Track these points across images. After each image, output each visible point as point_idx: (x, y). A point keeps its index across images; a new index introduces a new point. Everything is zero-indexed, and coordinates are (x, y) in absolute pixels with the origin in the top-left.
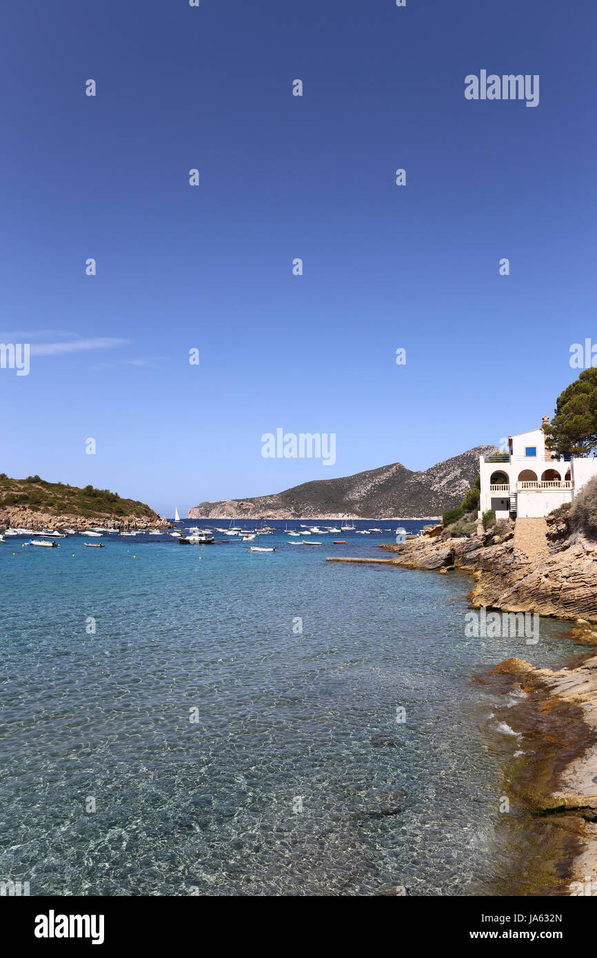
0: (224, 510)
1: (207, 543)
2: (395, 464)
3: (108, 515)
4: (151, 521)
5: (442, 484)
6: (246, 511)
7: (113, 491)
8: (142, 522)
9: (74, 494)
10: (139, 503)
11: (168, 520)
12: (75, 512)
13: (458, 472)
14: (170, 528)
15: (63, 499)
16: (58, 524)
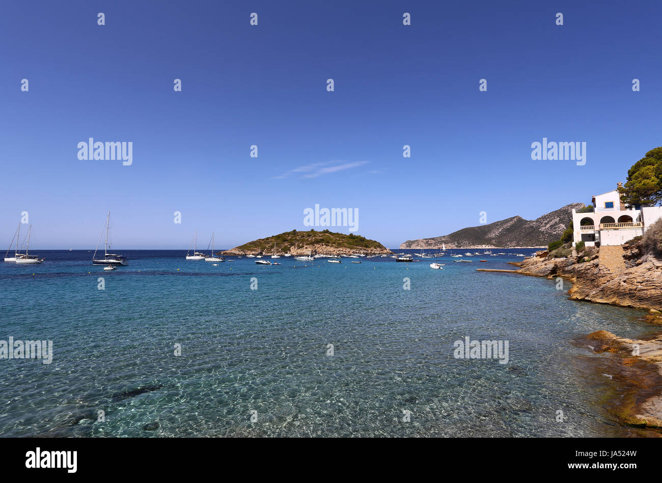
0: (419, 244)
1: (410, 261)
2: (516, 217)
3: (361, 248)
4: (382, 251)
5: (547, 227)
6: (430, 245)
7: (362, 236)
8: (378, 251)
9: (344, 238)
10: (375, 242)
11: (390, 250)
12: (345, 247)
13: (557, 220)
14: (391, 254)
15: (340, 240)
16: (338, 252)
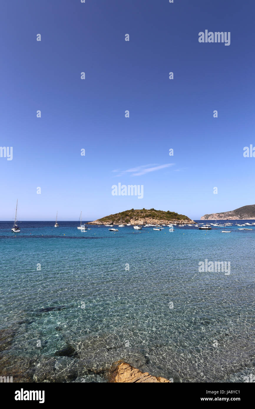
0: (213, 217)
1: (209, 229)
3: (175, 220)
4: (189, 221)
6: (221, 217)
7: (176, 212)
8: (186, 222)
9: (164, 213)
10: (184, 216)
11: (194, 221)
12: (165, 219)
14: (195, 223)
15: (161, 215)
16: (160, 223)
